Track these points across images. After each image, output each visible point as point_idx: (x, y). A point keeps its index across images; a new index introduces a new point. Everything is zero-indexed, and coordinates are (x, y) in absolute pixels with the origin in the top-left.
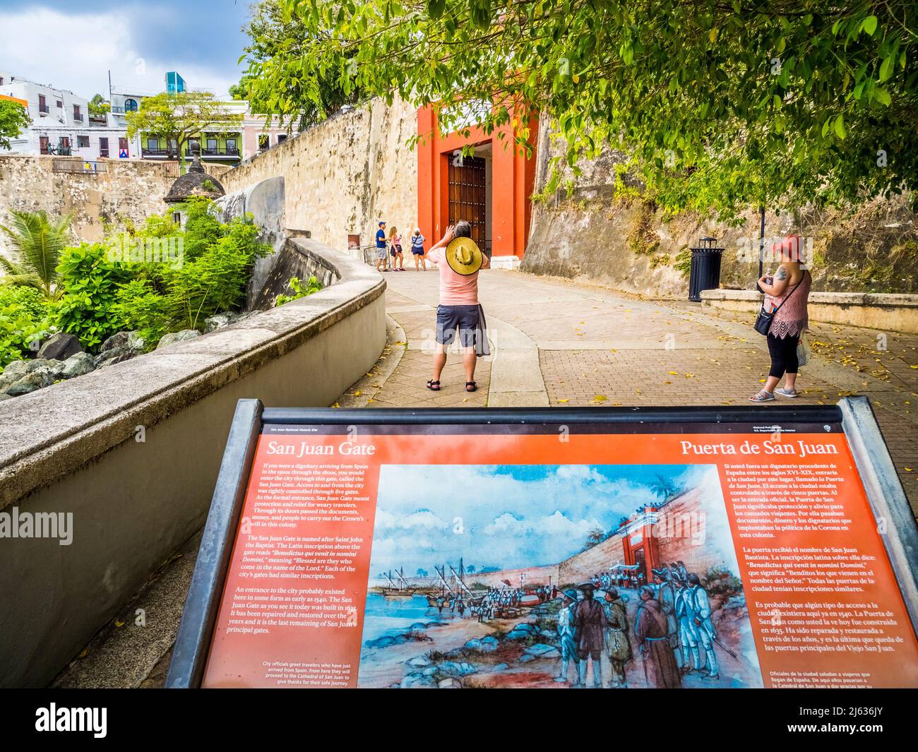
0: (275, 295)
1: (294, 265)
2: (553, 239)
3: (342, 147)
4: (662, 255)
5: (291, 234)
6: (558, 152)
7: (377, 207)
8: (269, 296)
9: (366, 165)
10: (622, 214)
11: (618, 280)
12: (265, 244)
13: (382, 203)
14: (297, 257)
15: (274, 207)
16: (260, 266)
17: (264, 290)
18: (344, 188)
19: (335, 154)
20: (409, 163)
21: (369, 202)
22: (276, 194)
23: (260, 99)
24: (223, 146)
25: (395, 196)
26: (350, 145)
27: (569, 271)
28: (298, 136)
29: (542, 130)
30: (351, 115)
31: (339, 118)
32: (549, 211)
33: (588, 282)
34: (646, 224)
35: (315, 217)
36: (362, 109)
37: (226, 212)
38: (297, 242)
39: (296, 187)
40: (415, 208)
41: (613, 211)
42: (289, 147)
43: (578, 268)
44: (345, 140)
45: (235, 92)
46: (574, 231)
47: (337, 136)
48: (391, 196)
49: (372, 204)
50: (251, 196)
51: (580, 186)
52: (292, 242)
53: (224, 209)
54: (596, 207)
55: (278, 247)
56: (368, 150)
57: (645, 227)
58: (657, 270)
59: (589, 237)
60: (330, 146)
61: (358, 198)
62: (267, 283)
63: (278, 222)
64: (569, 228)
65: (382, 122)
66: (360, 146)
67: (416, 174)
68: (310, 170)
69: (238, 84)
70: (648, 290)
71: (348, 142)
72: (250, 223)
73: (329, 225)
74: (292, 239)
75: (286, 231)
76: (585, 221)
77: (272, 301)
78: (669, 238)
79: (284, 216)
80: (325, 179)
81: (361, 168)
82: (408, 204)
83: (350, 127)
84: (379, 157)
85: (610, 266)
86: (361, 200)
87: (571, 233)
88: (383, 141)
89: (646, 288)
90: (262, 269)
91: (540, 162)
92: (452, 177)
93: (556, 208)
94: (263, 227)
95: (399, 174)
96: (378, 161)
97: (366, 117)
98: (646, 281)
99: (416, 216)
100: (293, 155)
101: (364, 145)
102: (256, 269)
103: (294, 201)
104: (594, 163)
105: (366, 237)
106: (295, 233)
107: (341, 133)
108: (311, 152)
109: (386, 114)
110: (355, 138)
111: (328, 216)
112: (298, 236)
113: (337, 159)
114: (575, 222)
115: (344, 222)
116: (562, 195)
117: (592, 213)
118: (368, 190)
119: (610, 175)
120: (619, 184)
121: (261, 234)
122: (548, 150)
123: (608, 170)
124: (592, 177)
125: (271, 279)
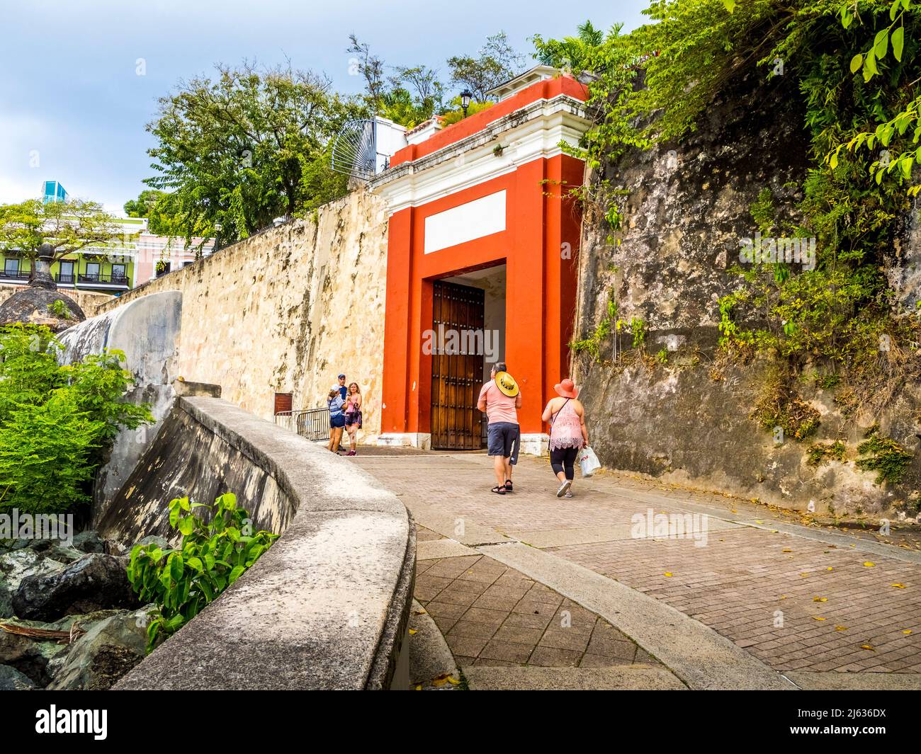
0: (146, 502)
1: (186, 445)
2: (614, 410)
3: (273, 271)
4: (830, 442)
5: (186, 389)
6: (613, 279)
7: (319, 354)
8: (134, 501)
9: (307, 296)
10: (736, 372)
11: (748, 483)
12: (138, 405)
13: (327, 349)
14: (194, 431)
15: (159, 342)
16: (123, 444)
17: (125, 488)
18: (271, 327)
19: (261, 280)
20: (372, 293)
21: (308, 347)
22: (165, 321)
23: (163, 213)
24: (107, 272)
25: (349, 338)
26: (284, 268)
27: (650, 463)
28: (210, 257)
29: (585, 246)
30: (288, 228)
31: (271, 233)
32: (604, 367)
33: (688, 483)
34: (788, 390)
35: (226, 366)
36: (305, 221)
37: (75, 349)
38: (194, 404)
39: (202, 323)
40: (380, 357)
41: (720, 366)
42: (197, 270)
43: (666, 458)
44: (276, 261)
45: (130, 209)
46: (650, 397)
47: (265, 257)
48: (342, 340)
49: (312, 350)
50: (119, 322)
51: (654, 328)
52: (186, 404)
53: (73, 344)
54: (688, 361)
55: (160, 411)
56: (310, 275)
57: (787, 393)
58: (822, 471)
59: (679, 408)
60: (254, 270)
61: (292, 341)
62: (134, 476)
63: (164, 368)
64: (641, 393)
65: (332, 237)
66: (298, 271)
67: (383, 310)
68: (223, 301)
69: (136, 199)
70: (812, 503)
71: (282, 264)
72: (115, 367)
73: (246, 377)
74: (186, 399)
75: (178, 385)
76: (671, 382)
77: (138, 513)
78: (837, 413)
79: (175, 358)
80: (244, 313)
81: (298, 299)
82: (368, 350)
83: (286, 244)
84: (327, 284)
85: (728, 459)
86: (295, 344)
87: (646, 400)
88: (332, 262)
89: (807, 500)
90: (126, 451)
91: (582, 294)
92: (438, 313)
93: (615, 361)
94: (137, 375)
95: (356, 308)
96: (324, 290)
97: (309, 231)
98: (803, 487)
99: (380, 368)
100: (200, 281)
101: (303, 269)
102: (116, 450)
103: (197, 343)
104: (676, 294)
105: (300, 396)
106: (194, 387)
107: (271, 253)
108: (227, 278)
109: (339, 226)
110: (292, 259)
111: (244, 365)
112: (198, 393)
113: (263, 287)
114: (652, 383)
115: (269, 375)
116: (625, 341)
117: (679, 370)
118: (307, 330)
119: (707, 312)
120: (728, 326)
121: (130, 388)
122: (595, 275)
123: (704, 305)
124: (675, 316)
125: (141, 468)
